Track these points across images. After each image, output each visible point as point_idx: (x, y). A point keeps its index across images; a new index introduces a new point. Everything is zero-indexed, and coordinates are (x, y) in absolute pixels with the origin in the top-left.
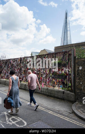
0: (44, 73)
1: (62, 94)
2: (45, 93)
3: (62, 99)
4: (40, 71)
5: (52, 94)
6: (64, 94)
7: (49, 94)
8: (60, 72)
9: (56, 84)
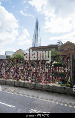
0: (43, 72)
1: (64, 89)
2: (46, 89)
3: (64, 93)
4: (39, 70)
5: (53, 90)
6: (66, 89)
7: (51, 90)
8: (60, 71)
9: (56, 81)
